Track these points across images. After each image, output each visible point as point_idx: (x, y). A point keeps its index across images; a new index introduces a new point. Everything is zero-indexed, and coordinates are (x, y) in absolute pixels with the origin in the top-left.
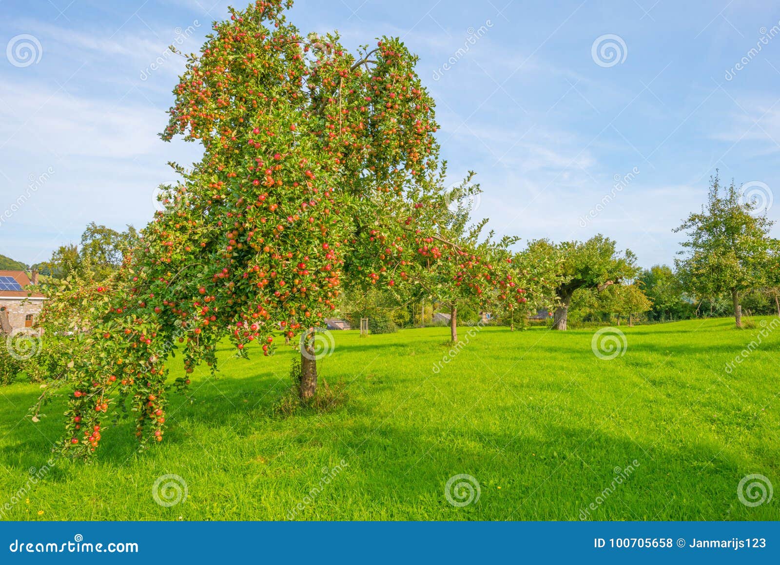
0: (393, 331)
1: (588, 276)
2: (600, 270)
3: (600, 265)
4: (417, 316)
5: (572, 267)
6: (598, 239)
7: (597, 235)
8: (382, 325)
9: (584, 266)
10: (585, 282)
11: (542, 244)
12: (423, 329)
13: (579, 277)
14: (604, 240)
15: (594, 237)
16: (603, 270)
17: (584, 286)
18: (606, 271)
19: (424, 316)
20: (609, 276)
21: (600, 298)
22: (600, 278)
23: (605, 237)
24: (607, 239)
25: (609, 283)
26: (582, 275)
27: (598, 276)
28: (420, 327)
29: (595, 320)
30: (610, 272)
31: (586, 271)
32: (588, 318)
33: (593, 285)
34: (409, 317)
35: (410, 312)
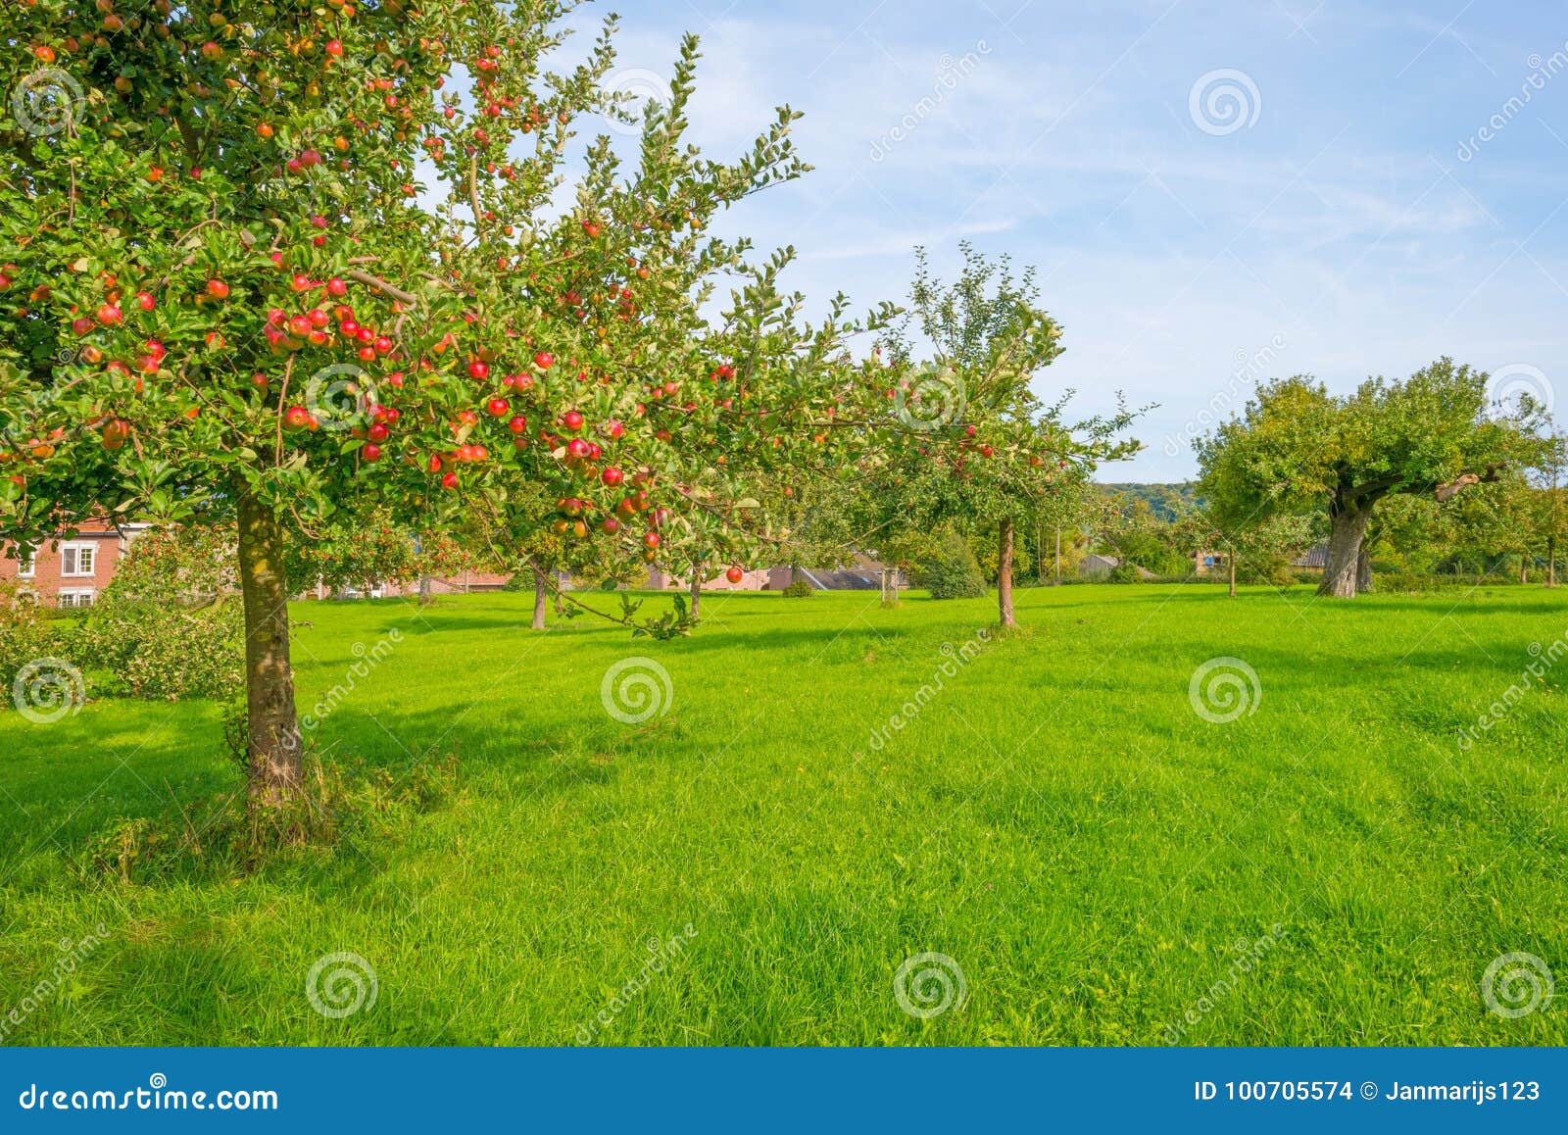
0: (978, 593)
1: (1409, 464)
2: (1439, 447)
3: (1441, 434)
4: (1047, 562)
5: (1363, 441)
6: (1442, 370)
7: (1439, 361)
8: (954, 579)
9: (1396, 437)
10: (1401, 478)
11: (1291, 389)
12: (1058, 589)
13: (1384, 465)
14: (1455, 374)
15: (1429, 366)
16: (1450, 447)
17: (1396, 487)
18: (1456, 449)
19: (1060, 561)
20: (1466, 463)
21: (1464, 519)
22: (1441, 468)
23: (1457, 364)
24: (1464, 369)
25: (1465, 479)
26: (1390, 461)
27: (1433, 463)
28: (1051, 585)
29: (1466, 570)
30: (1467, 451)
31: (1401, 451)
32: (1447, 567)
33: (1423, 487)
34: (1029, 562)
35: (1032, 551)
